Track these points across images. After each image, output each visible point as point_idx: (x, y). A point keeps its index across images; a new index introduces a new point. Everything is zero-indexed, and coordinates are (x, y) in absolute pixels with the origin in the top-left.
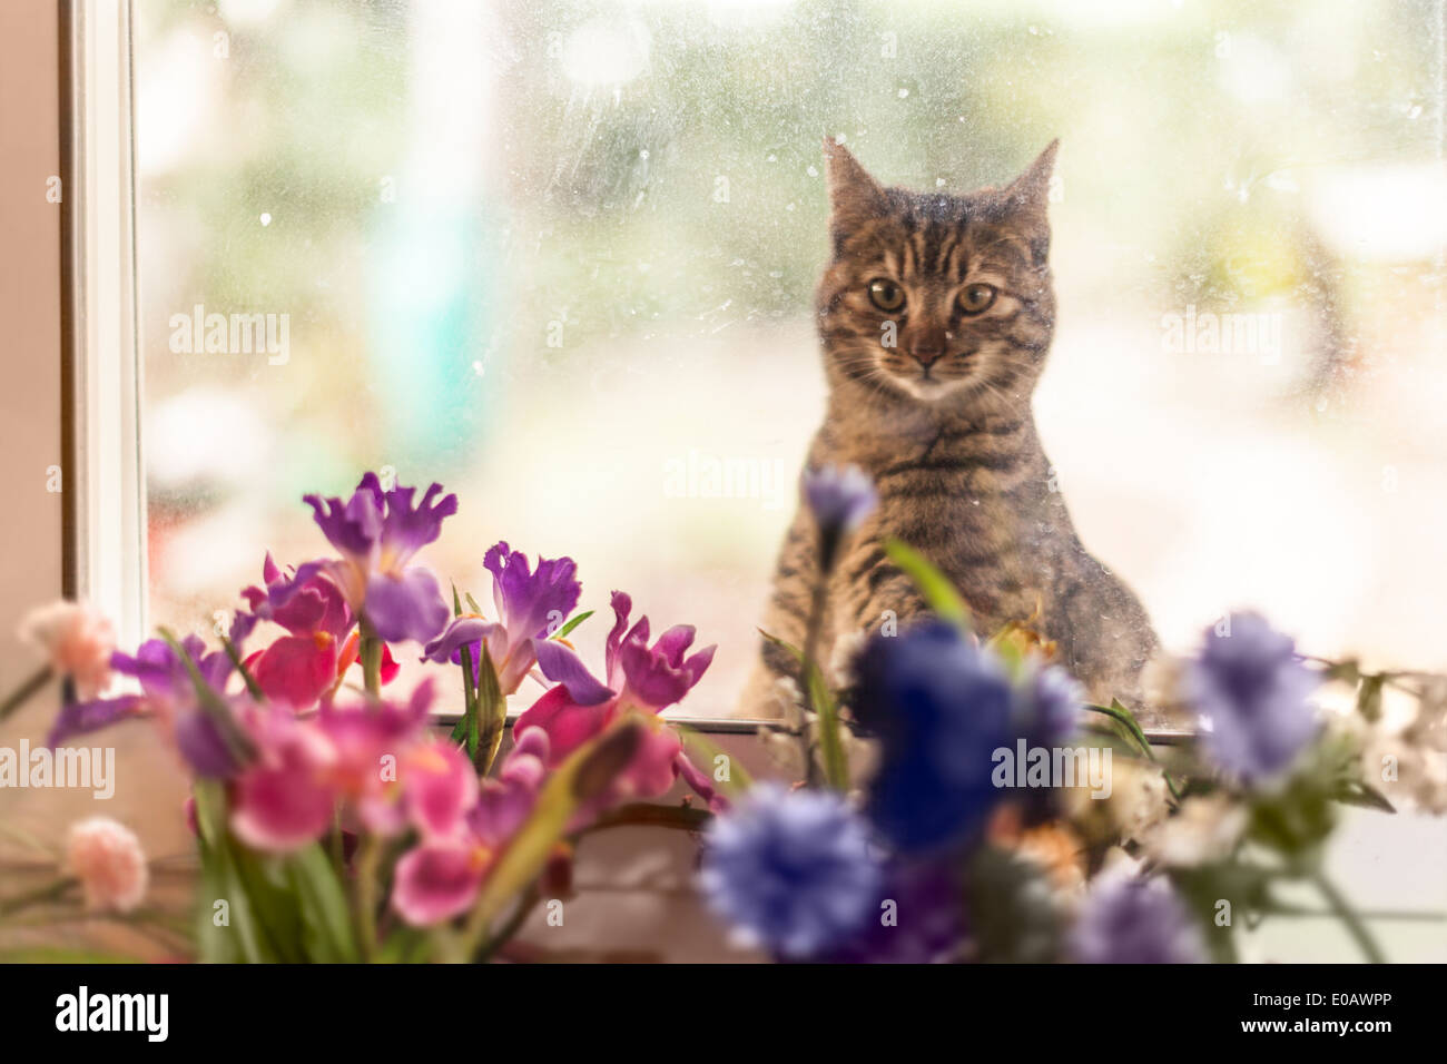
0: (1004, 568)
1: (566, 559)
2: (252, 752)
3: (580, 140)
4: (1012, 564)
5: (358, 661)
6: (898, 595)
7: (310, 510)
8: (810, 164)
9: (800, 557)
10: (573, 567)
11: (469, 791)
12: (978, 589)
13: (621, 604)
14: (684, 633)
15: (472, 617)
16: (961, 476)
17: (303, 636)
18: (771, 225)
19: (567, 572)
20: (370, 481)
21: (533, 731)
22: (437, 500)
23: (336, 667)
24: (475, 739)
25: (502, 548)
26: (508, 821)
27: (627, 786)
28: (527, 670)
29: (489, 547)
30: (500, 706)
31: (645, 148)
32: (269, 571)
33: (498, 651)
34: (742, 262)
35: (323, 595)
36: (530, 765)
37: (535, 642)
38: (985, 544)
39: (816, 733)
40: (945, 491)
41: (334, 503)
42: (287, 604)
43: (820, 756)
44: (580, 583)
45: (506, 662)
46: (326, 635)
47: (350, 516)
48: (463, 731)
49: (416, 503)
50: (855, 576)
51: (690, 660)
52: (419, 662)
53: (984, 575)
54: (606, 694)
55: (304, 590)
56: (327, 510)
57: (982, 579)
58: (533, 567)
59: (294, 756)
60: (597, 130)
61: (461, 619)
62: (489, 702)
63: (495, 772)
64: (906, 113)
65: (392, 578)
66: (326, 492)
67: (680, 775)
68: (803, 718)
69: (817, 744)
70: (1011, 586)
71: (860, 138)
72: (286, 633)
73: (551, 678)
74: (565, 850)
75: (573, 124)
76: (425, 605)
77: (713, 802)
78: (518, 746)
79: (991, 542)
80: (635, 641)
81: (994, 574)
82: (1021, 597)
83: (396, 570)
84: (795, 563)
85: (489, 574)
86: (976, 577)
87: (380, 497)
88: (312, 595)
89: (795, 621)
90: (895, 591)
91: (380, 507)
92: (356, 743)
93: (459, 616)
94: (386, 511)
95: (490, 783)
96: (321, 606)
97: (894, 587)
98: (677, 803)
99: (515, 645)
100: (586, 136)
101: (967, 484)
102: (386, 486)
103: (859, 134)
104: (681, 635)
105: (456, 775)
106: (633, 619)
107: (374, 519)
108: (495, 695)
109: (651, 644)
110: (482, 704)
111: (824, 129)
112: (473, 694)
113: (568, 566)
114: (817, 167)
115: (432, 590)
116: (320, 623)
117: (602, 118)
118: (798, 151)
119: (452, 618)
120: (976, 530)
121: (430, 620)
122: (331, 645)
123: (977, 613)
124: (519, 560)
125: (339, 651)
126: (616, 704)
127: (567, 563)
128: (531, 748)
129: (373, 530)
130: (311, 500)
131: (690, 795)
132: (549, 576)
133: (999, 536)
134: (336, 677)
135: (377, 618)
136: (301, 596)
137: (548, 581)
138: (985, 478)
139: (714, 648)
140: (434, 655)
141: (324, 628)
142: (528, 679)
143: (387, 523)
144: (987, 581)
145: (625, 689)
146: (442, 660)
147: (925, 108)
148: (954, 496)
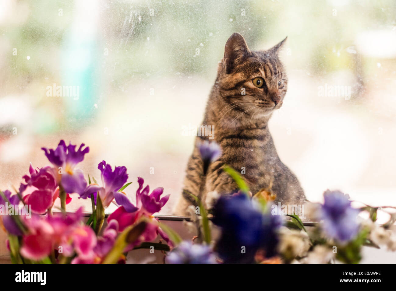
0: (260, 169)
1: (124, 167)
2: (27, 229)
3: (128, 34)
4: (262, 168)
5: (59, 197)
6: (226, 177)
7: (43, 152)
8: (201, 42)
9: (196, 164)
10: (126, 170)
11: (94, 241)
12: (252, 176)
13: (141, 181)
14: (160, 190)
15: (94, 185)
16: (250, 142)
17: (42, 190)
18: (189, 62)
19: (124, 171)
20: (62, 143)
21: (114, 221)
22: (83, 149)
23: (52, 199)
24: (95, 222)
25: (104, 163)
26: (106, 249)
27: (142, 238)
28: (111, 201)
29: (100, 162)
30: (103, 212)
31: (149, 37)
32: (31, 170)
33: (102, 196)
34: (179, 73)
35: (48, 178)
36: (112, 232)
37: (114, 193)
38: (254, 162)
39: (201, 223)
40: (244, 146)
41: (51, 150)
42: (37, 181)
43: (202, 230)
44: (128, 174)
45: (105, 198)
46: (49, 190)
47: (56, 154)
48: (92, 219)
49: (77, 150)
50: (213, 170)
51: (162, 199)
52: (78, 199)
53: (254, 172)
54: (136, 209)
55: (42, 176)
56: (49, 152)
57: (253, 172)
58: (113, 169)
59: (39, 231)
60: (133, 31)
61: (91, 185)
62: (100, 210)
63: (101, 234)
64: (232, 26)
65: (69, 173)
66: (48, 147)
67: (159, 234)
68: (197, 218)
69: (201, 226)
70: (262, 175)
71: (217, 34)
72: (37, 189)
73: (119, 204)
74: (123, 257)
75: (126, 28)
76: (80, 182)
77: (169, 243)
78: (109, 225)
79: (256, 161)
80: (145, 193)
81: (257, 171)
82: (265, 178)
83: (70, 171)
84: (194, 166)
85: (99, 171)
86: (251, 172)
87: (65, 148)
88: (44, 178)
89: (194, 184)
90: (225, 176)
91: (65, 151)
92: (58, 227)
93: (90, 184)
94: (67, 152)
95: (100, 238)
96: (47, 181)
97: (225, 175)
98: (158, 242)
99: (107, 194)
100: (130, 32)
101: (251, 144)
102: (67, 144)
103: (217, 33)
104: (159, 190)
105: (89, 237)
106: (144, 186)
107: (64, 154)
108: (101, 208)
109: (149, 194)
110: (98, 210)
111: (206, 31)
112: (95, 208)
113: (124, 169)
114: (203, 43)
115: (82, 177)
116: (47, 186)
117: (135, 27)
118: (197, 38)
119: (88, 185)
120: (252, 158)
121: (81, 186)
122: (50, 193)
123: (251, 183)
124: (109, 167)
125: (53, 194)
126: (139, 212)
127: (124, 168)
128: (113, 227)
129: (63, 158)
130: (44, 149)
131: (162, 239)
132: (118, 172)
133: (259, 159)
134: (52, 203)
135: (65, 186)
136: (42, 178)
137: (118, 174)
138: (256, 143)
139: (169, 195)
140: (83, 196)
141: (48, 188)
142: (112, 203)
143: (68, 156)
144: (255, 173)
145: (142, 208)
146: (85, 198)
147: (238, 25)
148: (246, 148)
